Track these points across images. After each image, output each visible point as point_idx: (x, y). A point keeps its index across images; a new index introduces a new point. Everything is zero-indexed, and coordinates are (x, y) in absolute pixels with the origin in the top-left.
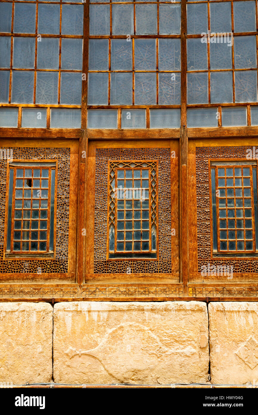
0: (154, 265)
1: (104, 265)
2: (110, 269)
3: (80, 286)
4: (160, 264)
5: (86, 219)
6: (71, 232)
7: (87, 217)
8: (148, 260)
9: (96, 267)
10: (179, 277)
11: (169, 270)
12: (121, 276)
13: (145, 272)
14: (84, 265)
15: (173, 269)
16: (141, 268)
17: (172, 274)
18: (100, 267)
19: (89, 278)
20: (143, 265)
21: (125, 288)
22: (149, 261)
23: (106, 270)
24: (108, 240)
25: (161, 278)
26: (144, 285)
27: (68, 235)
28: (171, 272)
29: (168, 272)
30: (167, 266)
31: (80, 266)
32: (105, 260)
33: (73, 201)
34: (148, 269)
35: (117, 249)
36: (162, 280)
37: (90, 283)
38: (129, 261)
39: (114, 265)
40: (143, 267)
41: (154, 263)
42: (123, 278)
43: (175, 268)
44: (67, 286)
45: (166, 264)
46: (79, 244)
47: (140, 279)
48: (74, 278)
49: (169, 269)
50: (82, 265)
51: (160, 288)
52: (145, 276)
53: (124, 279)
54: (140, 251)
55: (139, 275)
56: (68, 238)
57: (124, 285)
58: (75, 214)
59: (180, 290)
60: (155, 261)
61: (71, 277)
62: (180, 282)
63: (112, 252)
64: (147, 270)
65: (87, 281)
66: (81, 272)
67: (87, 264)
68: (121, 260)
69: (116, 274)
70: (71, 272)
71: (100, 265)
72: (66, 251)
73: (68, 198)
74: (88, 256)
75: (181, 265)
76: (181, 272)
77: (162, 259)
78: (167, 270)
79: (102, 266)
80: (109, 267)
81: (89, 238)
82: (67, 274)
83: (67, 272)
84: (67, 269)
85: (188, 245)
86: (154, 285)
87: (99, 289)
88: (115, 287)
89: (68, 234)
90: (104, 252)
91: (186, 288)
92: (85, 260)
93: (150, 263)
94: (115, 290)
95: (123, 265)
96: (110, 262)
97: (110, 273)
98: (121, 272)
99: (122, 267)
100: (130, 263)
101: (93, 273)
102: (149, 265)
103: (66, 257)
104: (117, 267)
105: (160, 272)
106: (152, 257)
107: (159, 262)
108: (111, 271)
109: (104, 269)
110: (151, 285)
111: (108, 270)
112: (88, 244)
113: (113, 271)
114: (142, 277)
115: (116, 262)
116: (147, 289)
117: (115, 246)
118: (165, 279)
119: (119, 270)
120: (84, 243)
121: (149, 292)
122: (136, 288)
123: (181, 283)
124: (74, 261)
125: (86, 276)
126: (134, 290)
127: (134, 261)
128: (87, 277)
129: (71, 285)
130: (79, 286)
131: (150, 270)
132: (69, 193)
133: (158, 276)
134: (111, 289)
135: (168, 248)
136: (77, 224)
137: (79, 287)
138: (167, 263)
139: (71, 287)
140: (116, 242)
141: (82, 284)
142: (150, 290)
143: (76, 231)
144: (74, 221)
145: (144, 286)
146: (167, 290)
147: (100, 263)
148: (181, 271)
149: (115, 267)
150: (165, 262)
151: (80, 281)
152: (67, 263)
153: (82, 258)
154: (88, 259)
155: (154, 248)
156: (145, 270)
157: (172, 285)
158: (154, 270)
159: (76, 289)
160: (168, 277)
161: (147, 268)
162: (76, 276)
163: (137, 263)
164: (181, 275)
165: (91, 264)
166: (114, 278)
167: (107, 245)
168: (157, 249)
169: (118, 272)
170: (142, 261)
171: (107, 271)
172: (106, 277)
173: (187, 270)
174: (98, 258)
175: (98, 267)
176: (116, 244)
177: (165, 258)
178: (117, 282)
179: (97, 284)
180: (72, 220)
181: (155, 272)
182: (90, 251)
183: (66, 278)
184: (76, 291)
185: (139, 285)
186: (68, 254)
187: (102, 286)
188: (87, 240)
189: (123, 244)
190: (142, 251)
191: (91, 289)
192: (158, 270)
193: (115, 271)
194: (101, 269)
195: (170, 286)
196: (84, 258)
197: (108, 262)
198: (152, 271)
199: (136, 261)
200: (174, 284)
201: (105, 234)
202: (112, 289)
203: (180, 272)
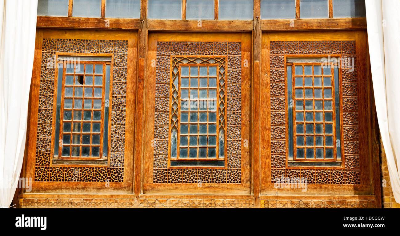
0: (221, 174)
1: (164, 174)
2: (171, 178)
3: (138, 197)
4: (228, 173)
5: (145, 122)
6: (128, 137)
7: (146, 119)
8: (215, 168)
9: (156, 176)
10: (250, 187)
11: (238, 180)
12: (184, 186)
13: (211, 182)
14: (142, 173)
15: (242, 178)
16: (206, 178)
17: (242, 185)
18: (160, 176)
19: (148, 188)
20: (209, 174)
21: (188, 199)
22: (216, 170)
23: (166, 179)
24: (169, 146)
25: (230, 189)
26: (210, 196)
27: (124, 139)
28: (240, 182)
29: (237, 182)
30: (236, 175)
31: (137, 174)
32: (166, 168)
33: (130, 101)
34: (215, 178)
35: (179, 156)
36: (231, 191)
37: (148, 194)
38: (193, 169)
39: (176, 174)
40: (209, 176)
41: (222, 172)
42: (186, 188)
43: (246, 178)
44: (123, 197)
45: (235, 174)
46: (137, 150)
47: (205, 189)
48: (131, 188)
49: (238, 178)
50: (140, 173)
51: (228, 201)
52: (211, 187)
53: (187, 189)
54: (206, 158)
55: (204, 185)
56: (124, 142)
57: (187, 196)
58: (132, 115)
59: (251, 203)
60: (223, 170)
61: (128, 187)
62: (250, 194)
63: (174, 158)
64: (213, 179)
65: (145, 191)
66: (138, 182)
67: (146, 172)
68: (184, 168)
69: (178, 184)
70: (127, 181)
71: (160, 174)
72: (121, 158)
73: (125, 97)
74: (147, 163)
75: (252, 175)
76: (252, 183)
77: (231, 168)
78: (236, 180)
79: (162, 174)
80: (171, 176)
81: (148, 143)
82: (123, 183)
83: (122, 181)
84: (123, 178)
85: (260, 152)
86: (221, 196)
87: (158, 201)
88: (177, 198)
89: (124, 138)
90: (165, 159)
91: (257, 200)
92: (144, 168)
93: (217, 172)
94: (177, 202)
95: (186, 173)
96: (172, 170)
97: (172, 182)
98: (184, 182)
99: (185, 176)
100: (195, 171)
101: (152, 182)
102: (215, 174)
103: (121, 164)
104: (180, 176)
105: (228, 182)
106: (219, 165)
107: (227, 171)
108: (173, 180)
109: (164, 178)
110: (218, 197)
111: (169, 179)
112: (147, 150)
113: (175, 180)
114: (208, 187)
115: (179, 171)
116: (213, 200)
117: (178, 152)
118: (234, 190)
119: (181, 179)
120: (143, 149)
121: (216, 205)
122: (200, 200)
123: (252, 194)
124: (130, 169)
125: (144, 186)
126: (198, 202)
127: (199, 170)
128: (146, 187)
129: (127, 196)
130: (136, 197)
131: (217, 180)
132: (125, 92)
133: (226, 186)
134: (173, 201)
135: (237, 155)
136: (135, 126)
137: (136, 198)
138: (237, 172)
139: (127, 198)
140: (179, 148)
141: (140, 195)
142: (217, 202)
143: (133, 135)
144: (132, 123)
145: (210, 198)
146: (236, 202)
147: (160, 171)
148: (252, 181)
149: (177, 175)
150: (234, 171)
151: (138, 191)
152: (123, 171)
153: (140, 166)
154: (147, 167)
155: (222, 155)
156: (211, 180)
157: (242, 196)
158: (222, 180)
159: (132, 200)
160: (237, 188)
161: (214, 177)
162: (133, 185)
163: (202, 172)
164: (252, 186)
165: (150, 172)
166: (176, 188)
167: (169, 151)
168: (226, 156)
169: (181, 182)
170: (208, 169)
171: (168, 181)
172: (167, 187)
173: (259, 179)
174: (158, 165)
175: (158, 175)
176: (179, 150)
177: (234, 166)
178: (179, 193)
179: (157, 195)
180: (129, 123)
181: (223, 182)
182: (149, 158)
183: (121, 188)
184: (133, 202)
185: (204, 196)
186: (123, 161)
187: (162, 197)
188: (146, 145)
189: (187, 150)
190: (208, 158)
191: (149, 200)
192: (225, 179)
193: (178, 180)
194: (161, 178)
195: (240, 197)
196: (142, 166)
197: (169, 170)
198: (219, 181)
199: (201, 170)
200: (244, 196)
201: (167, 139)
202: (174, 201)
203: (250, 183)
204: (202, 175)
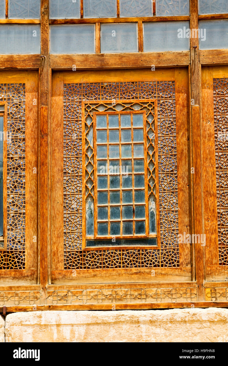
0: (153, 256)
1: (78, 257)
2: (87, 263)
3: (44, 289)
4: (162, 253)
5: (51, 190)
6: (29, 210)
7: (52, 187)
8: (144, 248)
9: (67, 260)
10: (191, 272)
11: (176, 263)
12: (105, 272)
13: (139, 266)
14: (49, 257)
15: (181, 261)
16: (133, 261)
17: (181, 269)
18: (73, 260)
19: (57, 276)
20: (136, 255)
21: (111, 290)
22: (146, 250)
23: (81, 264)
24: (84, 220)
25: (165, 275)
26: (139, 285)
27: (24, 213)
28: (178, 266)
29: (174, 266)
30: (173, 257)
31: (43, 259)
32: (81, 249)
33: (30, 163)
34: (145, 261)
35: (97, 233)
36: (166, 277)
37: (58, 284)
38: (116, 250)
39: (93, 257)
40: (137, 258)
41: (153, 253)
42: (107, 275)
43: (185, 259)
44: (25, 289)
45: (171, 255)
46: (42, 226)
47: (133, 276)
48: (35, 276)
49: (175, 261)
50: (47, 257)
51: (163, 290)
52: (140, 272)
53: (108, 277)
54: (132, 235)
55: (131, 270)
56: (24, 217)
57: (109, 286)
58: (34, 182)
59: (193, 292)
60: (155, 250)
61: (31, 275)
62: (192, 280)
63: (91, 237)
64: (142, 263)
65: (53, 280)
66: (44, 268)
67: (54, 255)
68: (104, 249)
69: (97, 270)
70: (30, 268)
71: (72, 257)
72: (22, 237)
73: (24, 158)
74: (55, 243)
75: (194, 255)
76: (194, 266)
77: (166, 247)
78: (173, 263)
79: (75, 258)
80: (87, 260)
81: (56, 217)
82: (24, 271)
83: (24, 268)
84: (24, 264)
85: (204, 226)
86: (153, 285)
87: (72, 292)
88: (95, 288)
89: (24, 211)
90: (78, 237)
91: (201, 288)
92: (51, 251)
93: (147, 253)
94: (96, 293)
95: (107, 256)
96: (88, 252)
97: (88, 268)
98: (104, 267)
99: (106, 259)
100: (118, 252)
101: (63, 269)
102: (145, 256)
103: (22, 246)
104: (99, 259)
105: (162, 266)
106: (150, 244)
107: (161, 251)
108: (90, 265)
109: (78, 263)
110: (150, 285)
111: (84, 264)
112: (55, 227)
113: (93, 265)
114: (136, 273)
115: (97, 252)
116: (143, 290)
117: (95, 228)
118: (170, 276)
119: (101, 264)
120: (49, 225)
121: (147, 296)
122: (126, 290)
123: (194, 281)
124: (34, 252)
125: (52, 274)
126: (123, 293)
127: (123, 251)
128: (54, 275)
129: (30, 287)
130: (43, 288)
131: (147, 264)
132: (24, 151)
133: (160, 271)
134: (90, 292)
135: (173, 230)
136: (38, 196)
137: (42, 290)
138: (173, 252)
139: (31, 290)
140: (96, 223)
141: (47, 286)
142: (148, 293)
143: (36, 207)
144: (33, 192)
145: (139, 287)
146: (174, 292)
147: (73, 254)
148: (194, 263)
149: (95, 259)
150: (170, 251)
151: (44, 280)
152: (24, 255)
153: (46, 247)
154: (55, 249)
155: (153, 230)
156: (139, 263)
157: (181, 284)
158: (154, 263)
159: (38, 292)
160: (175, 274)
161: (143, 260)
162: (37, 273)
163: (128, 253)
164: (194, 270)
165: (59, 255)
166: (95, 276)
167: (83, 227)
168: (158, 232)
169: (101, 267)
170: (135, 250)
171: (83, 266)
172: (82, 275)
173: (203, 261)
174: (70, 246)
175: (70, 259)
176: (96, 226)
177: (170, 244)
178: (98, 281)
179: (69, 286)
180: (30, 192)
181: (155, 266)
182: (58, 237)
183: (22, 277)
184: (38, 295)
185: (131, 285)
186: (24, 241)
187: (76, 287)
188: (53, 220)
189: (107, 225)
190: (136, 235)
191: (60, 292)
192: (159, 262)
193: (96, 265)
194: (74, 263)
195: (178, 286)
196: (49, 247)
197: (84, 252)
198: (151, 264)
199: (127, 250)
200: (184, 283)
201: (80, 211)
202: (92, 292)
203: (192, 266)
204: (127, 257)
